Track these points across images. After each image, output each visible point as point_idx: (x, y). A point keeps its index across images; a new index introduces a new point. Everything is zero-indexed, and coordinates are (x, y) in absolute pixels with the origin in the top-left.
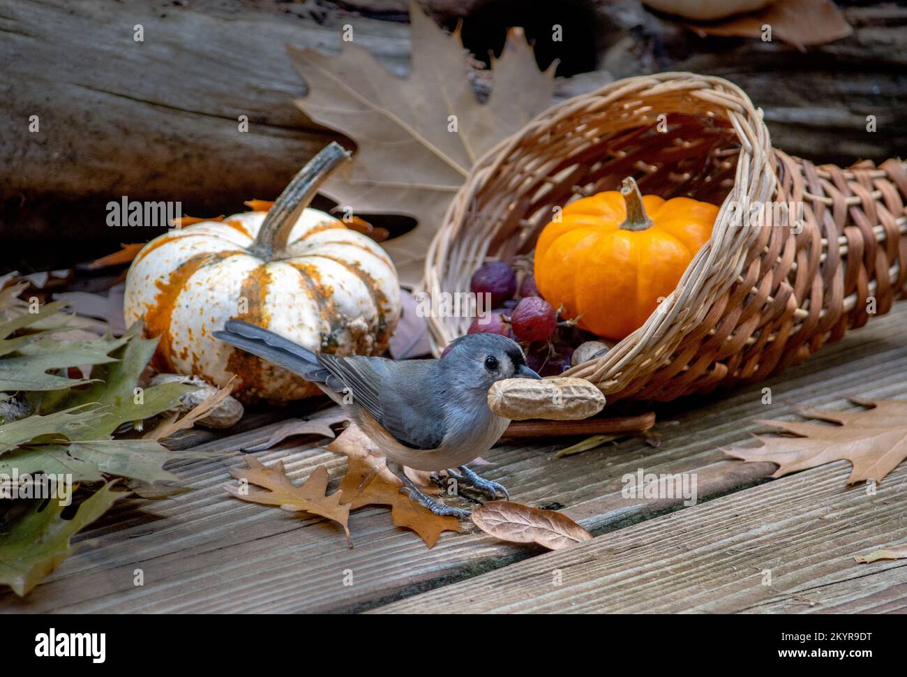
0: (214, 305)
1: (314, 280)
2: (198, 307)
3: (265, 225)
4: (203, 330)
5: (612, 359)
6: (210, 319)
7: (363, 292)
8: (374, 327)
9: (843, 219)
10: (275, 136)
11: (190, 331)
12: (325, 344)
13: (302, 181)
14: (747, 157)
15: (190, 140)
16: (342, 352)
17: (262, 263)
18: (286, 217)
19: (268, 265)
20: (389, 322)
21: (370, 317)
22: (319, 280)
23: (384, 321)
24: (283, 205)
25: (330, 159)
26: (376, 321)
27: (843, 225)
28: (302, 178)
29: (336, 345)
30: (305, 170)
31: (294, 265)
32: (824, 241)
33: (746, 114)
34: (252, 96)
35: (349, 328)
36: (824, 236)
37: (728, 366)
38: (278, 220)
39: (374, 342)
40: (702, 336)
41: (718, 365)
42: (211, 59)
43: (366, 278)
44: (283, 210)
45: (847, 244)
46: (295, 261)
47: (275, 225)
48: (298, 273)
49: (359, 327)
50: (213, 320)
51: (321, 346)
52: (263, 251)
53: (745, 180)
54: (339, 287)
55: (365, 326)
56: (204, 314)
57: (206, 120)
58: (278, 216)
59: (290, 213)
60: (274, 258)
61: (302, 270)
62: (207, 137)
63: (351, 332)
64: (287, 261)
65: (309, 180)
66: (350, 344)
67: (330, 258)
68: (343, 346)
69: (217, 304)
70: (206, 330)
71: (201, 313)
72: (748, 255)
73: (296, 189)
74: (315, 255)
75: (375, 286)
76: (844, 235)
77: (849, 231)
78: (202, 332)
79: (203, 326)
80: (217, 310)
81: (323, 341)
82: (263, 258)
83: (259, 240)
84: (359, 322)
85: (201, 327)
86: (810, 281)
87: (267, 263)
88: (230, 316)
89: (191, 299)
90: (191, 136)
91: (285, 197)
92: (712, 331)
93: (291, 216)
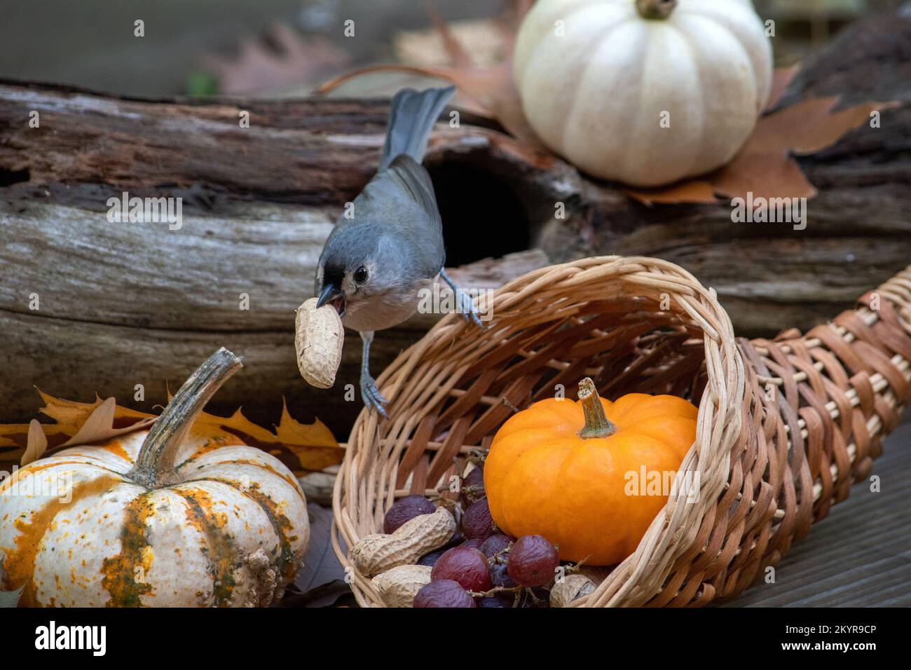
0: (84, 546)
1: (204, 509)
2: (65, 549)
3: (146, 445)
4: (73, 576)
5: (604, 595)
6: (81, 562)
7: (262, 519)
8: (277, 559)
9: (796, 401)
10: (160, 340)
11: (57, 578)
12: (219, 583)
13: (187, 394)
14: (714, 345)
15: (60, 350)
16: (240, 592)
17: (143, 491)
18: (170, 436)
19: (149, 495)
20: (294, 552)
21: (271, 547)
22: (209, 508)
23: (289, 552)
24: (166, 422)
25: (218, 367)
26: (279, 552)
27: (797, 407)
28: (186, 390)
29: (233, 584)
30: (190, 381)
31: (180, 493)
32: (786, 427)
33: (698, 296)
34: (131, 296)
35: (247, 563)
36: (785, 422)
37: (714, 586)
38: (161, 440)
39: (277, 576)
40: (693, 556)
41: (706, 586)
42: (82, 257)
43: (265, 503)
44: (165, 428)
45: (805, 427)
46: (183, 488)
47: (157, 447)
48: (185, 501)
49: (258, 560)
50: (84, 564)
51: (214, 586)
52: (144, 477)
53: (720, 372)
54: (234, 515)
55: (266, 558)
56: (73, 557)
57: (77, 326)
58: (160, 435)
59: (174, 431)
60: (158, 485)
61: (190, 499)
62: (78, 345)
63: (249, 568)
64: (172, 487)
65: (195, 392)
66: (250, 581)
67: (223, 481)
68: (240, 584)
69: (89, 544)
70: (75, 576)
71: (70, 557)
72: (731, 457)
73: (180, 404)
74: (205, 479)
75: (277, 511)
76: (800, 417)
77: (804, 412)
78: (72, 579)
79: (72, 571)
80: (88, 551)
81: (216, 580)
82: (145, 486)
83: (140, 465)
84: (259, 555)
85: (71, 572)
86: (781, 476)
87: (149, 491)
88: (104, 557)
89: (57, 540)
90: (61, 345)
91: (168, 414)
92: (704, 549)
93: (175, 436)
